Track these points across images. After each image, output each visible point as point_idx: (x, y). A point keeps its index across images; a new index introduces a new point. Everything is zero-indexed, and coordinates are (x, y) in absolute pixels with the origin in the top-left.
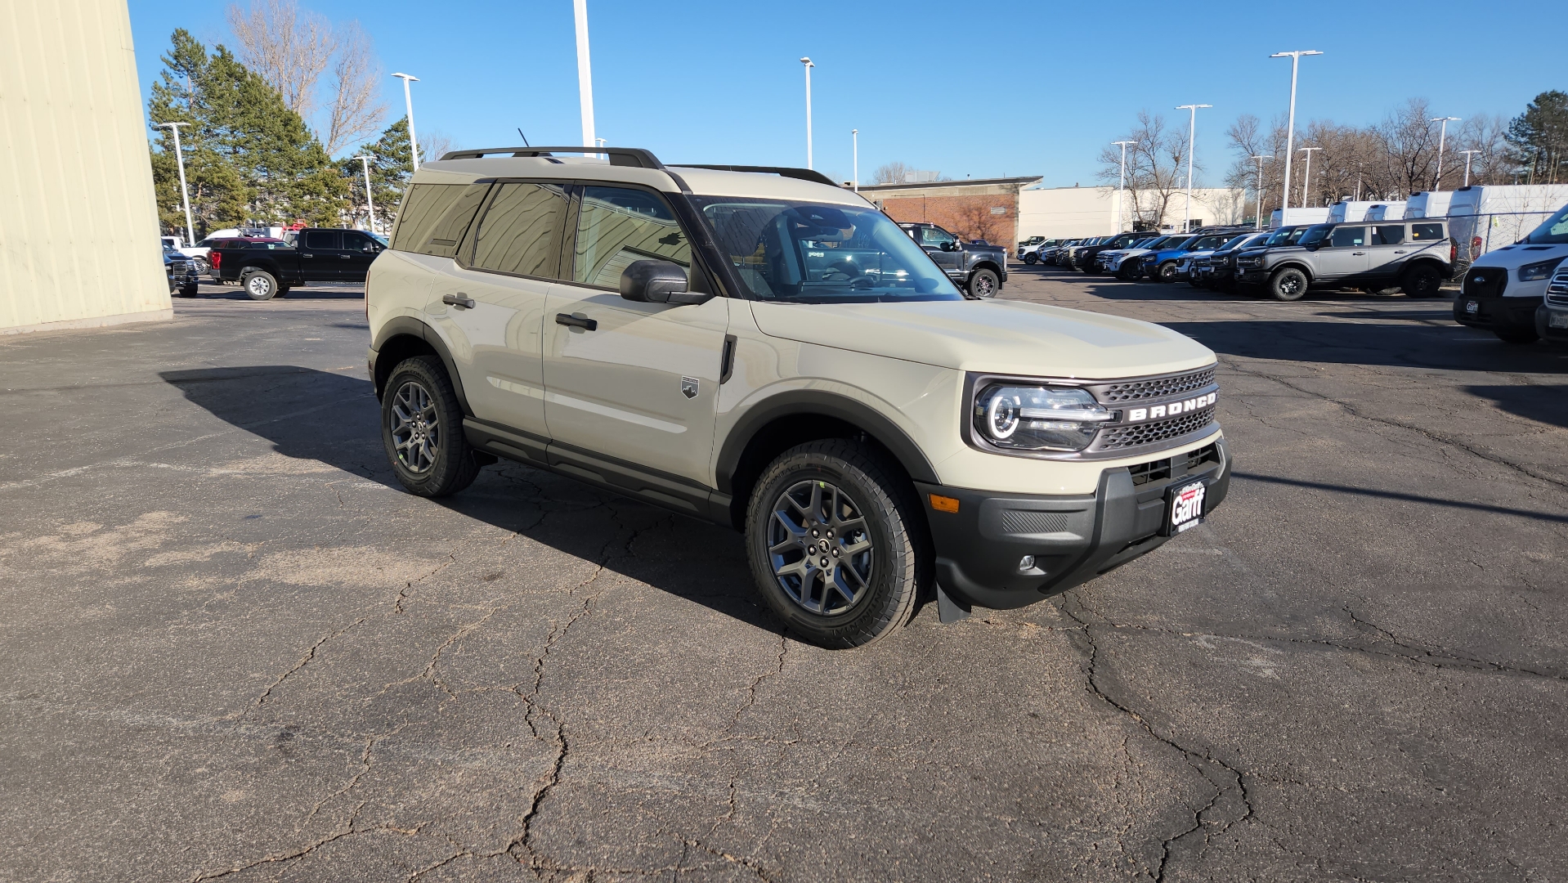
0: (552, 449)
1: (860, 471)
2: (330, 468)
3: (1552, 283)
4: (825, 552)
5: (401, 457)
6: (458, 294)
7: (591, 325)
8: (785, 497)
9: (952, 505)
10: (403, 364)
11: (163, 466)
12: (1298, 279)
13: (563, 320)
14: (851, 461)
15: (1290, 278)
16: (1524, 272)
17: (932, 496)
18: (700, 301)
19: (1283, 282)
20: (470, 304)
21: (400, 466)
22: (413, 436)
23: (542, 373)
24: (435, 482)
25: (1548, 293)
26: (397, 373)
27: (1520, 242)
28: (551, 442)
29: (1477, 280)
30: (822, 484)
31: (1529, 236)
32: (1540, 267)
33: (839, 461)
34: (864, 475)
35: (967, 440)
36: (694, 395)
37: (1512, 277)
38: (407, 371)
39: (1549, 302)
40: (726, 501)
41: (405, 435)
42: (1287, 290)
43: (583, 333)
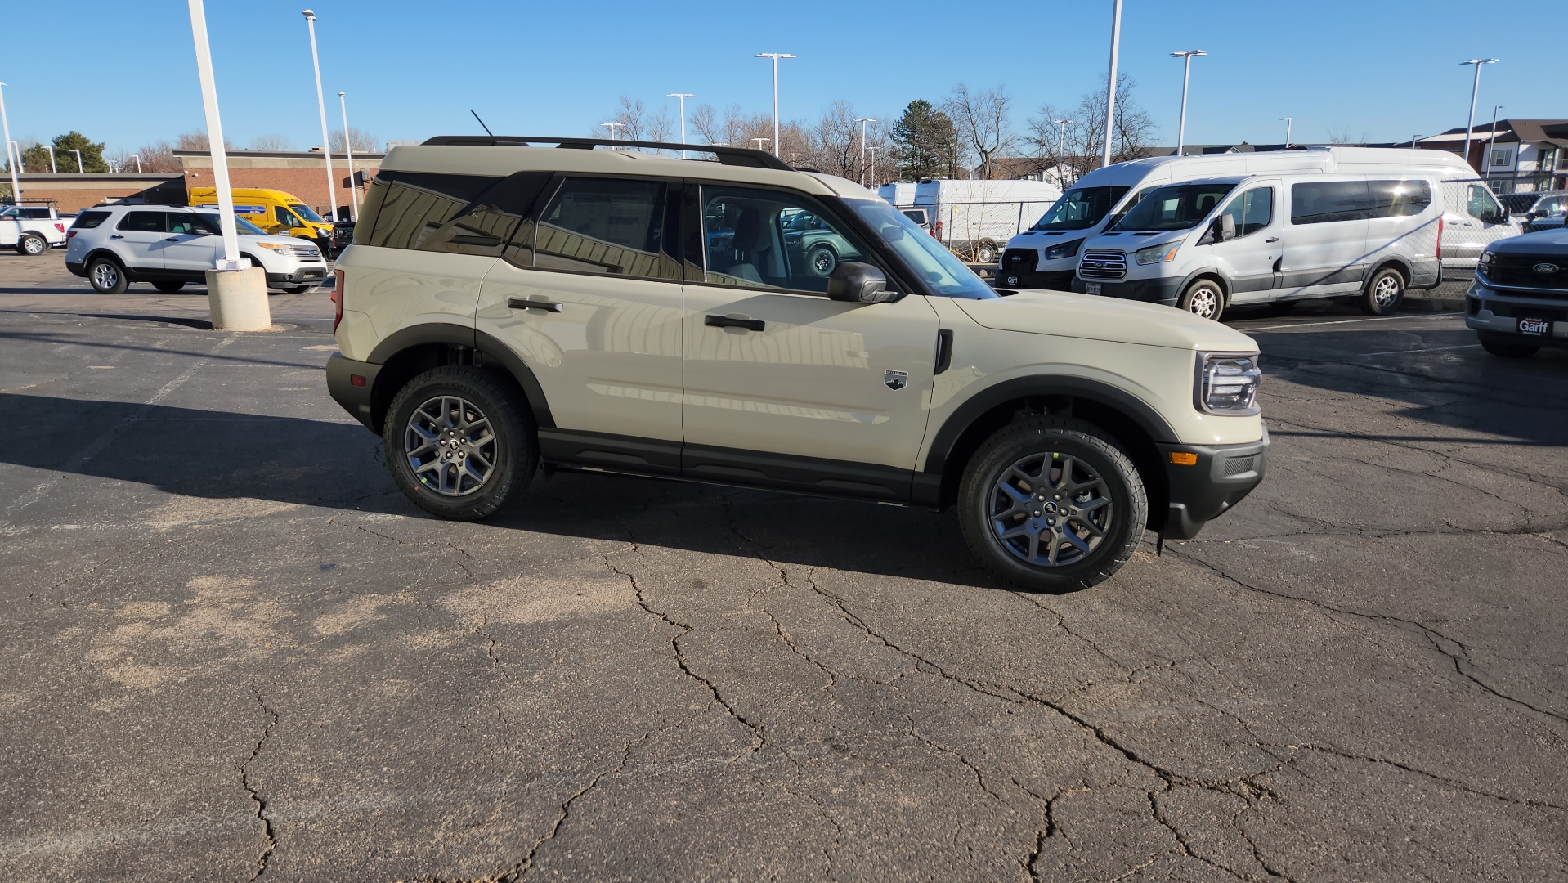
0: (686, 452)
1: (1099, 440)
2: (292, 506)
3: (1083, 261)
4: (1052, 512)
5: (424, 481)
6: (531, 297)
7: (758, 326)
8: (1013, 470)
9: (1192, 460)
10: (430, 376)
11: (69, 527)
12: (828, 258)
13: (714, 321)
14: (1089, 433)
15: (822, 257)
16: (1049, 252)
17: (1173, 453)
18: (893, 300)
19: (817, 261)
20: (559, 307)
21: (425, 492)
22: (443, 455)
23: (683, 375)
24: (491, 503)
25: (1080, 268)
26: (417, 388)
27: (1033, 229)
28: (683, 445)
29: (1015, 258)
30: (1056, 455)
31: (1038, 223)
32: (1060, 248)
33: (1079, 434)
34: (1103, 443)
35: (1198, 407)
36: (901, 386)
37: (1041, 255)
38: (440, 384)
39: (1081, 275)
40: (936, 481)
41: (428, 456)
42: (820, 268)
43: (745, 334)
